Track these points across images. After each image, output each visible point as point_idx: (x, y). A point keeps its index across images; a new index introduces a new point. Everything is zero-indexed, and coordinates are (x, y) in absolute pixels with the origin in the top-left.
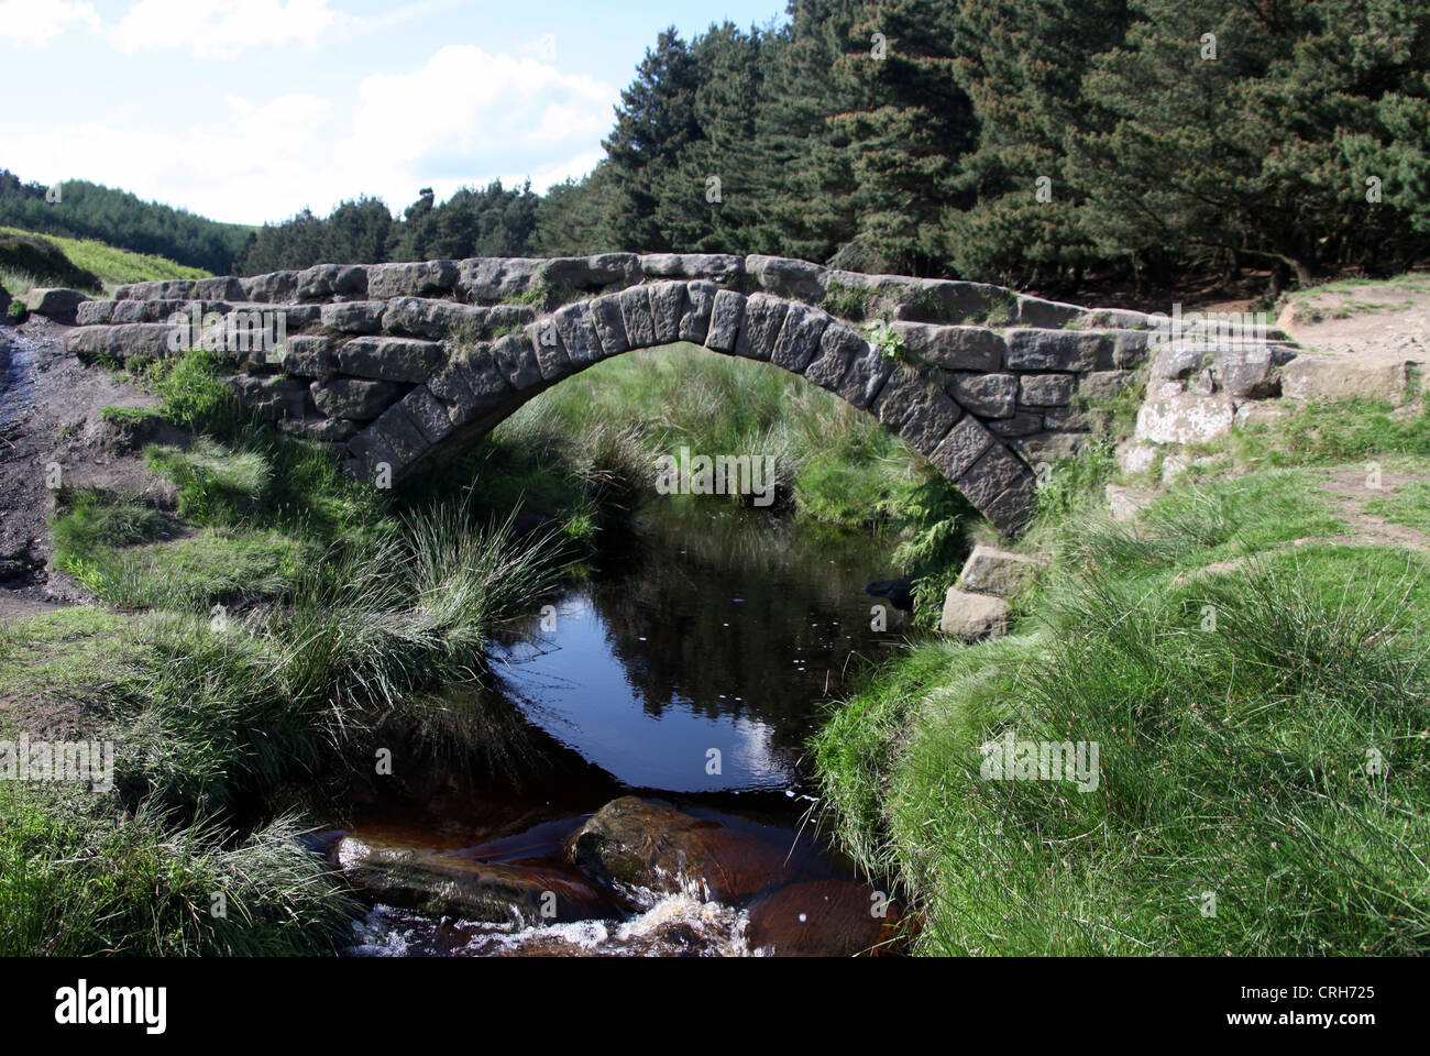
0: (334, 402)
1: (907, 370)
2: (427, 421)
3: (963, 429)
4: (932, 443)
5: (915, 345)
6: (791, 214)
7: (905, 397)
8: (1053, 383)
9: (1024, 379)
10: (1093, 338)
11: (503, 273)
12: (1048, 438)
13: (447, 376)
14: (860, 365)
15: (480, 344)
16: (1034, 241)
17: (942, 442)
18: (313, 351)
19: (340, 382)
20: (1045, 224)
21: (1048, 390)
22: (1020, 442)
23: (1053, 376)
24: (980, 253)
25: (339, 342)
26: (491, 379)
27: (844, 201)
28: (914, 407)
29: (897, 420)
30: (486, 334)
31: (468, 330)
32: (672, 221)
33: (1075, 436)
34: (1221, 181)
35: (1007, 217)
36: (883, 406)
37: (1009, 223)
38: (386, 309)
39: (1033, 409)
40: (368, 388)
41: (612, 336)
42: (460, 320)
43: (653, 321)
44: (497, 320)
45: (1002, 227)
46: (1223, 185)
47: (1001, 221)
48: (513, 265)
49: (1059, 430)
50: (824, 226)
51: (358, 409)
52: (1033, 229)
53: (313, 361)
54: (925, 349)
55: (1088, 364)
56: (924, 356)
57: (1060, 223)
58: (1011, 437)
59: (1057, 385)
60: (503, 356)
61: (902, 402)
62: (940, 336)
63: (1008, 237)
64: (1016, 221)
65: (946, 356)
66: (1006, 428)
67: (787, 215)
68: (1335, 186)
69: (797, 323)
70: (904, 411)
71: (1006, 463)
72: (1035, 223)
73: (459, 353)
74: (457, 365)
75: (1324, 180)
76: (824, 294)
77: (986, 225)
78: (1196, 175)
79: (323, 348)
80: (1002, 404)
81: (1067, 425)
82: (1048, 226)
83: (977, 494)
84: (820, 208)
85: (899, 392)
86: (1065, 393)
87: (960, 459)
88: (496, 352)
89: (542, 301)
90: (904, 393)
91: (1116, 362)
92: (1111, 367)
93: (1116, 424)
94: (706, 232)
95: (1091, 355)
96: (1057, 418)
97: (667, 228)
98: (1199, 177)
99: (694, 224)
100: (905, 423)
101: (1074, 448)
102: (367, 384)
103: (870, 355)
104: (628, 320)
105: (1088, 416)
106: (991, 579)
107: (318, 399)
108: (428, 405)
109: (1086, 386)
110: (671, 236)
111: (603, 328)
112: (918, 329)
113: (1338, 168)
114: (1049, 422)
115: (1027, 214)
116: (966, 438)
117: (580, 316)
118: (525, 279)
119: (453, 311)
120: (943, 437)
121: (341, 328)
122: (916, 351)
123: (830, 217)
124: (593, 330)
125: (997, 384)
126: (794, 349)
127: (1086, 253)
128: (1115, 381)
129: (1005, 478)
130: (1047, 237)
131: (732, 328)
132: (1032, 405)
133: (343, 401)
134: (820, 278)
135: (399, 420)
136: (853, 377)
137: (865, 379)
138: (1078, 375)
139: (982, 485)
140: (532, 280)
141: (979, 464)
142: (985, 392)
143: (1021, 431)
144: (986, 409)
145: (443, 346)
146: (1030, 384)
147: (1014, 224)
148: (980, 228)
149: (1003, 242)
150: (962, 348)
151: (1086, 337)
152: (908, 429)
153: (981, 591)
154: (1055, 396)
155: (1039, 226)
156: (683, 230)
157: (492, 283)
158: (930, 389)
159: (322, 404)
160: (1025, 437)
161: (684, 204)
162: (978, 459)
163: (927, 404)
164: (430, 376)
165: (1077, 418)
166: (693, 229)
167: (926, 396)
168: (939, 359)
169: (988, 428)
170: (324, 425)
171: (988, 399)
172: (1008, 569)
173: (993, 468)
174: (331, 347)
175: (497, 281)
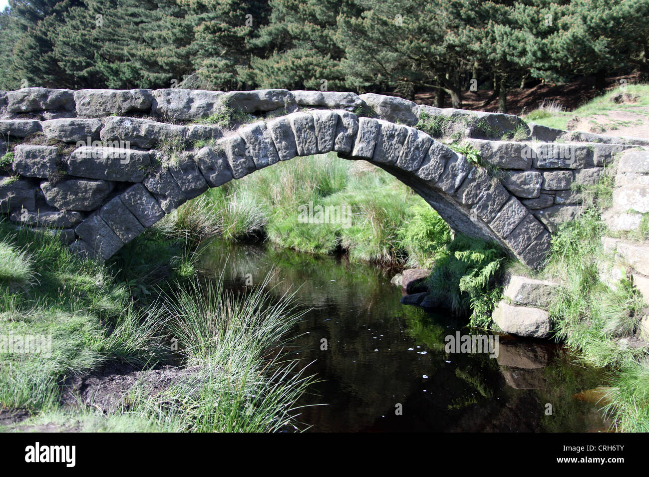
0: (64, 198)
1: (480, 170)
2: (143, 210)
3: (511, 205)
4: (493, 215)
5: (486, 154)
6: (148, 56)
7: (478, 187)
8: (562, 176)
9: (546, 174)
10: (583, 148)
11: (191, 101)
12: (558, 210)
13: (160, 177)
14: (453, 167)
15: (185, 154)
16: (310, 78)
17: (499, 214)
18: (43, 158)
19: (69, 182)
20: (316, 68)
21: (559, 181)
22: (541, 212)
23: (562, 172)
24: (278, 83)
25: (66, 151)
26: (196, 179)
27: (183, 50)
28: (484, 193)
29: (473, 201)
30: (189, 146)
31: (175, 142)
32: (65, 56)
33: (573, 207)
34: (423, 47)
35: (295, 63)
36: (465, 193)
37: (297, 66)
38: (102, 126)
39: (550, 192)
40: (95, 187)
41: (286, 148)
42: (167, 135)
43: (316, 138)
44: (196, 136)
45: (292, 69)
46: (425, 49)
47: (292, 66)
48: (198, 95)
49: (564, 205)
50: (171, 64)
51: (86, 203)
52: (309, 71)
53: (44, 166)
54: (491, 156)
55: (581, 164)
56: (490, 161)
57: (324, 67)
58: (537, 210)
59: (565, 177)
60: (205, 162)
61: (476, 190)
62: (500, 149)
63: (295, 75)
64: (301, 66)
65: (504, 161)
66: (535, 204)
67: (146, 57)
68: (487, 52)
69: (415, 140)
70: (477, 195)
71: (535, 225)
72: (311, 67)
73: (169, 159)
74: (169, 169)
75: (482, 48)
76: (417, 120)
77: (283, 68)
78: (411, 44)
79: (54, 155)
80: (534, 190)
81: (568, 201)
82: (318, 70)
83: (518, 245)
84: (167, 54)
85: (475, 184)
86: (568, 182)
87: (509, 224)
88: (200, 159)
89: (226, 122)
90: (477, 184)
91: (595, 163)
92: (592, 166)
93: (600, 200)
94: (88, 65)
95: (583, 159)
96: (562, 197)
97: (63, 60)
98: (413, 45)
99: (81, 59)
100: (477, 203)
101: (573, 215)
102: (94, 184)
103: (459, 160)
104: (299, 137)
105: (582, 196)
106: (531, 297)
107: (48, 196)
108: (144, 198)
109: (580, 177)
110: (65, 66)
111: (280, 142)
112: (487, 144)
113: (490, 43)
114: (559, 199)
115: (306, 62)
116: (513, 211)
117: (261, 134)
118: (210, 106)
119: (161, 129)
120: (499, 211)
121: (64, 140)
122: (487, 158)
123: (175, 60)
124: (273, 144)
125: (531, 178)
126: (412, 158)
127: (339, 85)
128: (596, 174)
129: (533, 235)
130: (318, 75)
131: (372, 143)
132: (551, 190)
133: (72, 197)
134: (413, 110)
135: (120, 211)
136: (448, 174)
137: (455, 176)
138: (575, 171)
139: (521, 240)
140: (215, 106)
141: (519, 227)
142: (524, 183)
143: (543, 206)
144: (525, 193)
145: (154, 155)
146: (550, 177)
147: (299, 67)
148: (279, 69)
149: (292, 77)
150: (513, 155)
151: (580, 148)
152: (479, 207)
153: (526, 305)
154: (563, 184)
155: (313, 69)
156: (73, 63)
157: (185, 107)
158: (494, 182)
159: (53, 200)
160: (544, 209)
161: (73, 46)
162: (519, 224)
163: (491, 190)
164: (147, 177)
165: (576, 197)
166: (80, 62)
167: (490, 186)
168: (500, 163)
169: (524, 205)
170: (55, 217)
171: (526, 187)
172: (541, 290)
173: (527, 229)
174: (60, 155)
175: (188, 106)
